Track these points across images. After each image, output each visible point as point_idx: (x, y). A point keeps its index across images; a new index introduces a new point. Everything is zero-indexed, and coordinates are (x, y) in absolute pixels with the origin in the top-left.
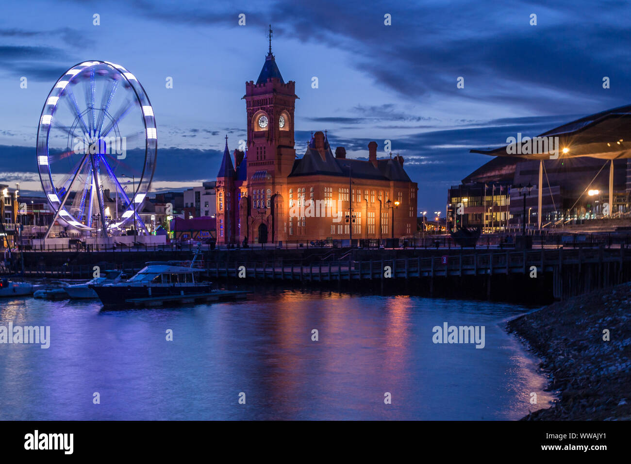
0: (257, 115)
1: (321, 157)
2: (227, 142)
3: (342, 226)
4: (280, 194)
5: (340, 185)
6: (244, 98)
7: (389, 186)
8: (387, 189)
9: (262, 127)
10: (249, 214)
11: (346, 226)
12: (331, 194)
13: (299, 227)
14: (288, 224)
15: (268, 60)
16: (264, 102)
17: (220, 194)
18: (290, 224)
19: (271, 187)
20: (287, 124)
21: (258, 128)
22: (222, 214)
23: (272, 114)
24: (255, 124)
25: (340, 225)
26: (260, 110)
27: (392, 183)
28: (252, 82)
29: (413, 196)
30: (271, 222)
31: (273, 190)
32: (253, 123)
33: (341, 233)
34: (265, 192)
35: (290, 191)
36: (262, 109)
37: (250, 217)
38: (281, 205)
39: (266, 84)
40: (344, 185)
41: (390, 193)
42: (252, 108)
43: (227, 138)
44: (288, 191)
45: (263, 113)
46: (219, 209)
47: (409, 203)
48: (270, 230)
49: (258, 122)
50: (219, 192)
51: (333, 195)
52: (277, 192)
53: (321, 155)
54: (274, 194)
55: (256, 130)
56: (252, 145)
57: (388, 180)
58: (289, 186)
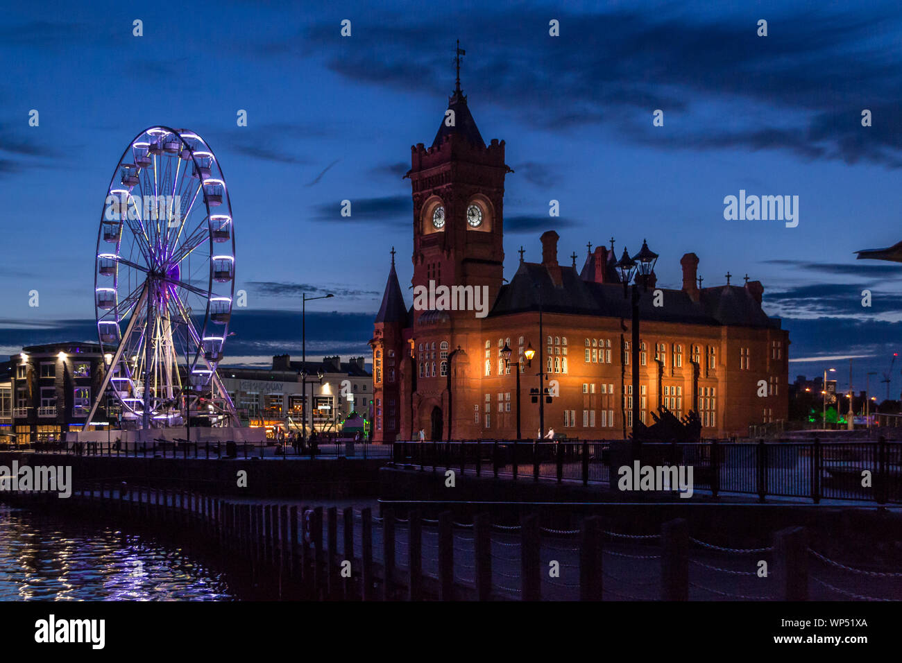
0: (427, 206)
1: (552, 278)
2: (393, 260)
3: (593, 412)
4: (465, 349)
5: (588, 332)
6: (407, 176)
7: (717, 337)
8: (715, 341)
9: (438, 226)
10: (414, 388)
11: (604, 412)
12: (565, 349)
13: (501, 413)
14: (482, 408)
15: (451, 103)
16: (438, 180)
17: (378, 352)
18: (488, 408)
19: (448, 337)
20: (487, 220)
21: (432, 230)
22: (380, 389)
23: (451, 200)
24: (427, 222)
25: (590, 409)
26: (433, 196)
27: (724, 331)
28: (421, 146)
29: (777, 356)
30: (446, 403)
31: (452, 342)
32: (422, 221)
33: (593, 425)
34: (437, 347)
35: (487, 344)
36: (435, 194)
37: (414, 394)
38: (463, 372)
39: (441, 146)
40: (597, 333)
41: (720, 350)
42: (419, 194)
43: (393, 253)
44: (483, 344)
45: (438, 200)
46: (375, 381)
47: (768, 368)
48: (445, 419)
49: (432, 218)
50: (376, 350)
51: (569, 351)
52: (459, 347)
53: (551, 275)
54: (453, 351)
55: (427, 232)
56: (419, 261)
57: (716, 323)
58: (485, 334)
